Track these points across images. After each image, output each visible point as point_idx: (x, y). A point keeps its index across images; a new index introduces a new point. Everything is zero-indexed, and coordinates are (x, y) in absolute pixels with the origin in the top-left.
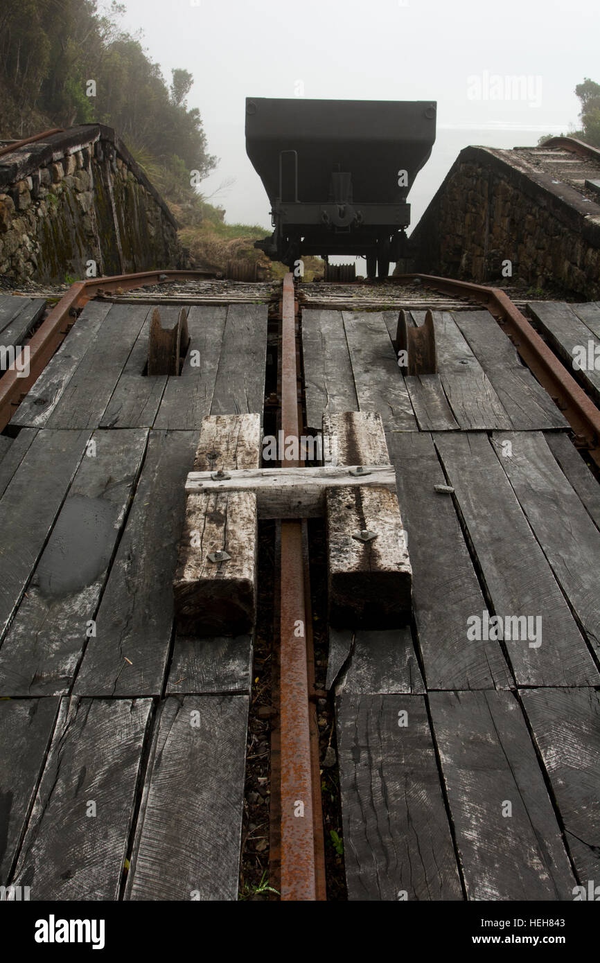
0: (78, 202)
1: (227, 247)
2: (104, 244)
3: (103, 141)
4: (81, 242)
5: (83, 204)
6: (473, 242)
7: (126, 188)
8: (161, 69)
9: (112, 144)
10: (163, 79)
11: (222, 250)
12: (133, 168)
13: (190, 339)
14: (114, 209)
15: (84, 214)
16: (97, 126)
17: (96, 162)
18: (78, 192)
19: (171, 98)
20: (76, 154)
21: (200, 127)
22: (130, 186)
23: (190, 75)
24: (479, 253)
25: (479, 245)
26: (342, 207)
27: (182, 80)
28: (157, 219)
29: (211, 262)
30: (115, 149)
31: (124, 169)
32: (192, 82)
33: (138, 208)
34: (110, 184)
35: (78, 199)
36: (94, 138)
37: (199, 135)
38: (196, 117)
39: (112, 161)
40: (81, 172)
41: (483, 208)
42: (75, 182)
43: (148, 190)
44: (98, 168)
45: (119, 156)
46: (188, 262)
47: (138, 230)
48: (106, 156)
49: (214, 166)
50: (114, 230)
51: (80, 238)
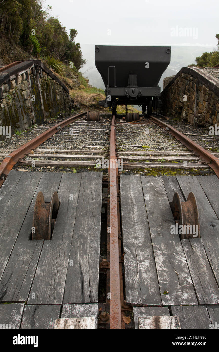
0: (22, 96)
1: (89, 97)
2: (36, 110)
3: (36, 67)
4: (24, 113)
5: (25, 96)
6: (188, 107)
7: (47, 83)
8: (66, 29)
9: (40, 67)
10: (67, 32)
11: (87, 98)
12: (50, 74)
13: (60, 203)
14: (41, 94)
15: (25, 100)
16: (33, 61)
17: (32, 75)
18: (23, 90)
19: (69, 39)
20: (22, 75)
21: (80, 50)
22: (49, 82)
23: (76, 31)
24: (191, 113)
25: (192, 109)
26: (133, 89)
27: (74, 33)
28: (61, 92)
29: (83, 103)
30: (41, 68)
31: (46, 75)
32: (77, 33)
33: (52, 89)
34: (39, 84)
35: (23, 94)
36: (31, 66)
37: (79, 52)
38: (78, 46)
39: (40, 74)
40: (24, 82)
41: (194, 94)
42: (21, 87)
43: (56, 82)
44: (34, 78)
45: (43, 70)
46: (74, 105)
47: (52, 98)
48: (37, 72)
49: (85, 63)
50: (41, 102)
51: (23, 111)
